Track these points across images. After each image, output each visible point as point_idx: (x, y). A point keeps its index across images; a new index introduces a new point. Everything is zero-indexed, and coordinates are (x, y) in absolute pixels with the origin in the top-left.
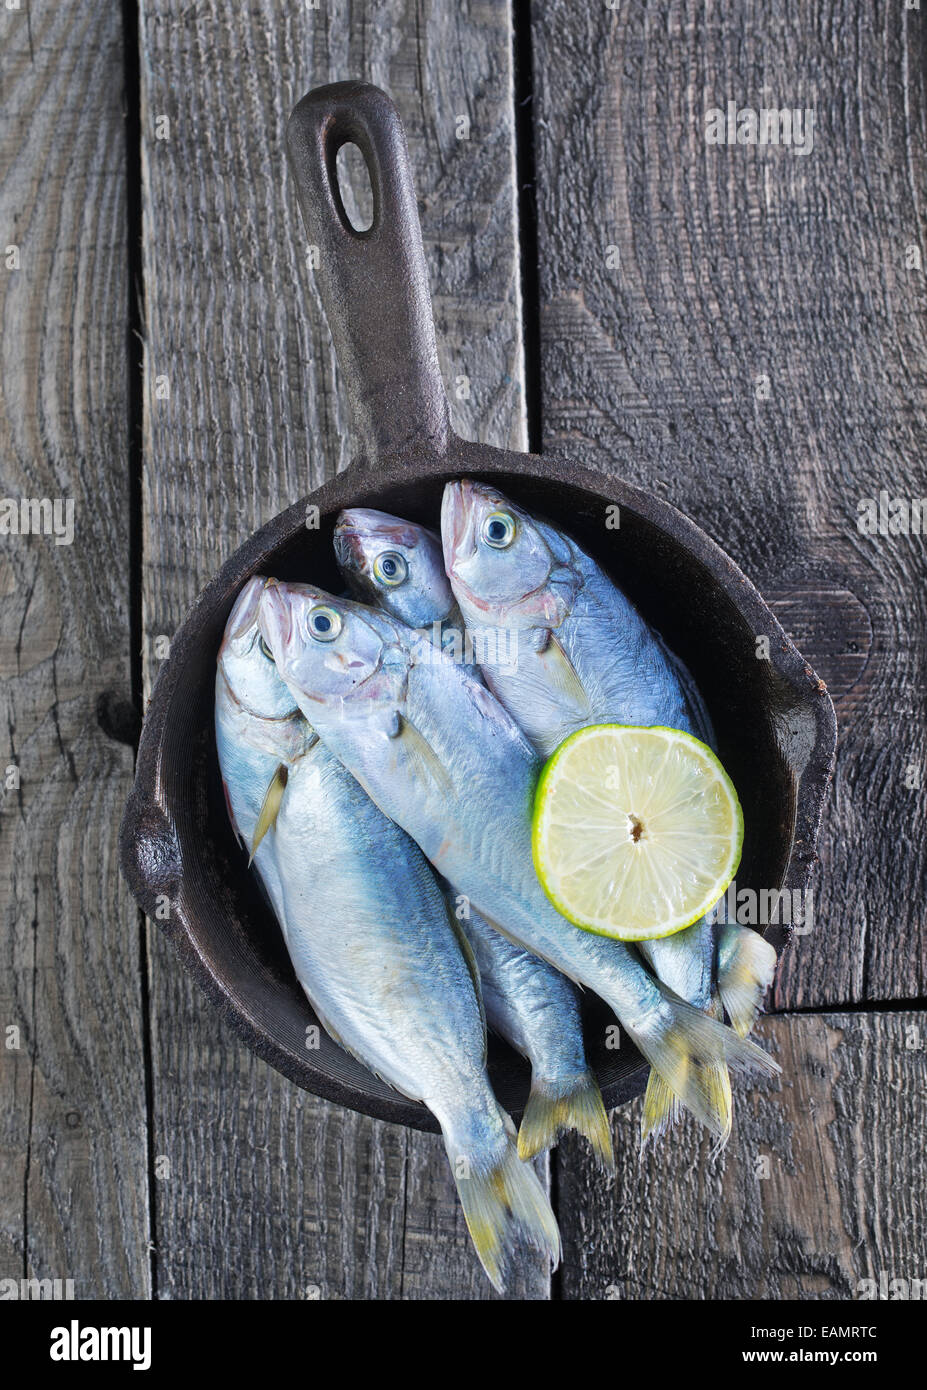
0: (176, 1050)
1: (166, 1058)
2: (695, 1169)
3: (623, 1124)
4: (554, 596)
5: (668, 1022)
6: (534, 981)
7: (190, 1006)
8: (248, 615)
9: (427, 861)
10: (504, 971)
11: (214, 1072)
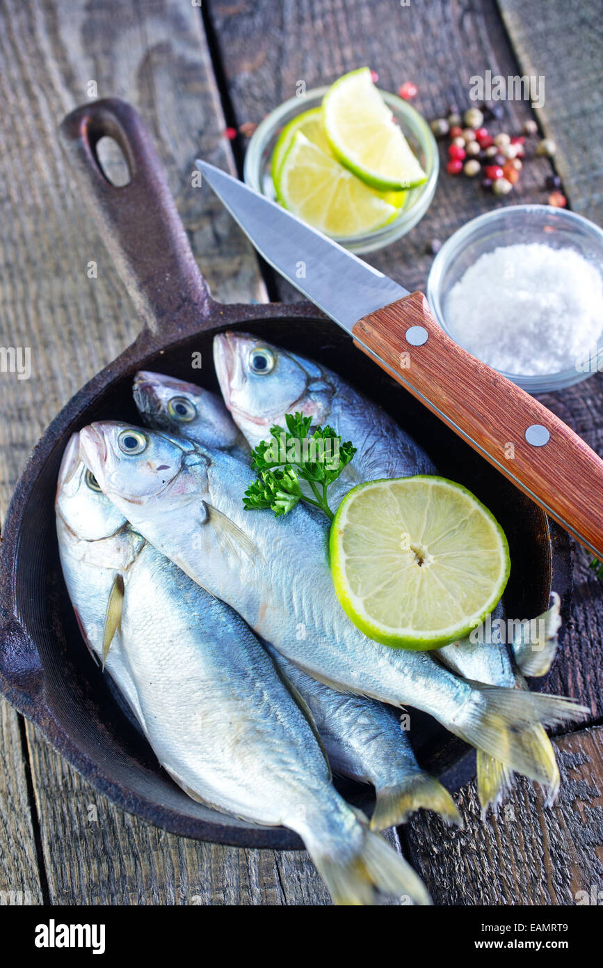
0: (68, 867)
1: (60, 877)
2: (543, 882)
3: (470, 854)
4: (314, 402)
5: (483, 706)
6: (363, 720)
7: (76, 827)
8: (74, 462)
9: (250, 629)
10: (335, 719)
11: (103, 882)
